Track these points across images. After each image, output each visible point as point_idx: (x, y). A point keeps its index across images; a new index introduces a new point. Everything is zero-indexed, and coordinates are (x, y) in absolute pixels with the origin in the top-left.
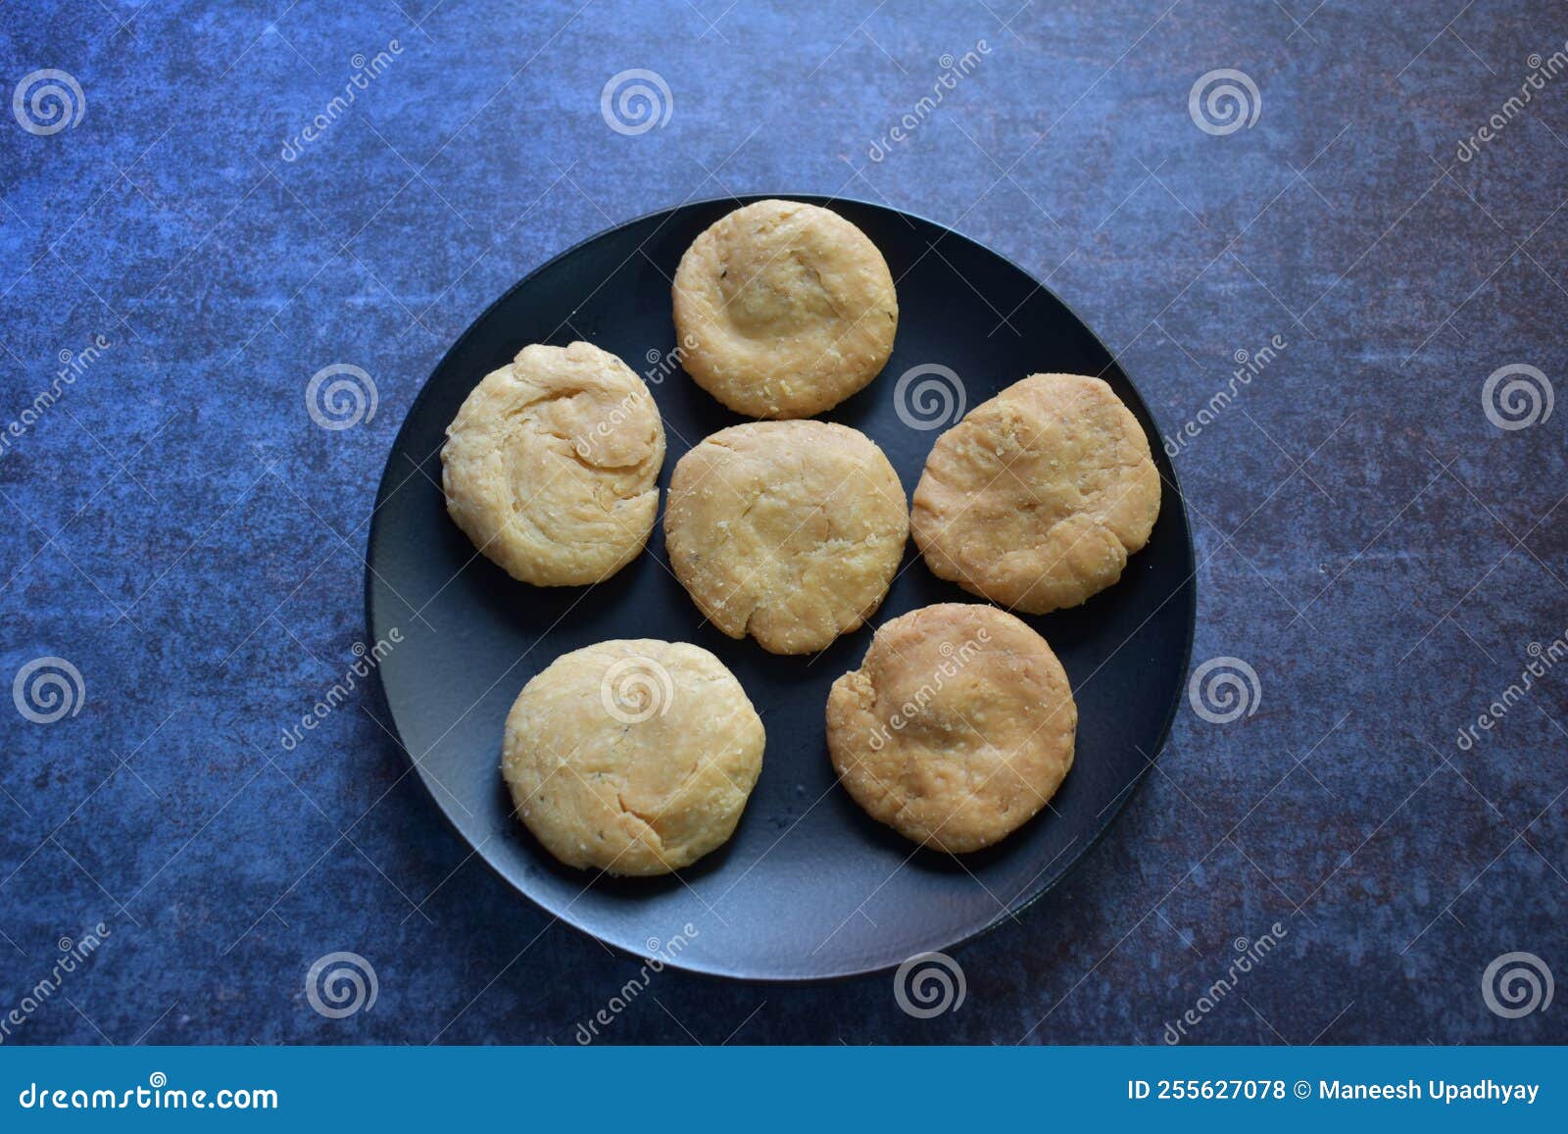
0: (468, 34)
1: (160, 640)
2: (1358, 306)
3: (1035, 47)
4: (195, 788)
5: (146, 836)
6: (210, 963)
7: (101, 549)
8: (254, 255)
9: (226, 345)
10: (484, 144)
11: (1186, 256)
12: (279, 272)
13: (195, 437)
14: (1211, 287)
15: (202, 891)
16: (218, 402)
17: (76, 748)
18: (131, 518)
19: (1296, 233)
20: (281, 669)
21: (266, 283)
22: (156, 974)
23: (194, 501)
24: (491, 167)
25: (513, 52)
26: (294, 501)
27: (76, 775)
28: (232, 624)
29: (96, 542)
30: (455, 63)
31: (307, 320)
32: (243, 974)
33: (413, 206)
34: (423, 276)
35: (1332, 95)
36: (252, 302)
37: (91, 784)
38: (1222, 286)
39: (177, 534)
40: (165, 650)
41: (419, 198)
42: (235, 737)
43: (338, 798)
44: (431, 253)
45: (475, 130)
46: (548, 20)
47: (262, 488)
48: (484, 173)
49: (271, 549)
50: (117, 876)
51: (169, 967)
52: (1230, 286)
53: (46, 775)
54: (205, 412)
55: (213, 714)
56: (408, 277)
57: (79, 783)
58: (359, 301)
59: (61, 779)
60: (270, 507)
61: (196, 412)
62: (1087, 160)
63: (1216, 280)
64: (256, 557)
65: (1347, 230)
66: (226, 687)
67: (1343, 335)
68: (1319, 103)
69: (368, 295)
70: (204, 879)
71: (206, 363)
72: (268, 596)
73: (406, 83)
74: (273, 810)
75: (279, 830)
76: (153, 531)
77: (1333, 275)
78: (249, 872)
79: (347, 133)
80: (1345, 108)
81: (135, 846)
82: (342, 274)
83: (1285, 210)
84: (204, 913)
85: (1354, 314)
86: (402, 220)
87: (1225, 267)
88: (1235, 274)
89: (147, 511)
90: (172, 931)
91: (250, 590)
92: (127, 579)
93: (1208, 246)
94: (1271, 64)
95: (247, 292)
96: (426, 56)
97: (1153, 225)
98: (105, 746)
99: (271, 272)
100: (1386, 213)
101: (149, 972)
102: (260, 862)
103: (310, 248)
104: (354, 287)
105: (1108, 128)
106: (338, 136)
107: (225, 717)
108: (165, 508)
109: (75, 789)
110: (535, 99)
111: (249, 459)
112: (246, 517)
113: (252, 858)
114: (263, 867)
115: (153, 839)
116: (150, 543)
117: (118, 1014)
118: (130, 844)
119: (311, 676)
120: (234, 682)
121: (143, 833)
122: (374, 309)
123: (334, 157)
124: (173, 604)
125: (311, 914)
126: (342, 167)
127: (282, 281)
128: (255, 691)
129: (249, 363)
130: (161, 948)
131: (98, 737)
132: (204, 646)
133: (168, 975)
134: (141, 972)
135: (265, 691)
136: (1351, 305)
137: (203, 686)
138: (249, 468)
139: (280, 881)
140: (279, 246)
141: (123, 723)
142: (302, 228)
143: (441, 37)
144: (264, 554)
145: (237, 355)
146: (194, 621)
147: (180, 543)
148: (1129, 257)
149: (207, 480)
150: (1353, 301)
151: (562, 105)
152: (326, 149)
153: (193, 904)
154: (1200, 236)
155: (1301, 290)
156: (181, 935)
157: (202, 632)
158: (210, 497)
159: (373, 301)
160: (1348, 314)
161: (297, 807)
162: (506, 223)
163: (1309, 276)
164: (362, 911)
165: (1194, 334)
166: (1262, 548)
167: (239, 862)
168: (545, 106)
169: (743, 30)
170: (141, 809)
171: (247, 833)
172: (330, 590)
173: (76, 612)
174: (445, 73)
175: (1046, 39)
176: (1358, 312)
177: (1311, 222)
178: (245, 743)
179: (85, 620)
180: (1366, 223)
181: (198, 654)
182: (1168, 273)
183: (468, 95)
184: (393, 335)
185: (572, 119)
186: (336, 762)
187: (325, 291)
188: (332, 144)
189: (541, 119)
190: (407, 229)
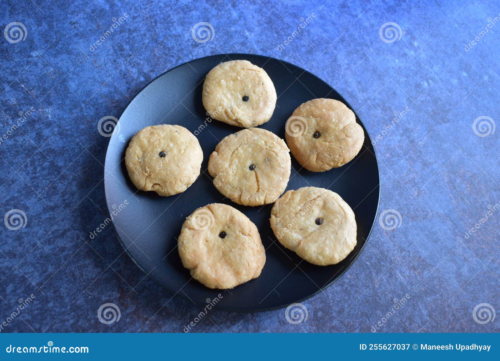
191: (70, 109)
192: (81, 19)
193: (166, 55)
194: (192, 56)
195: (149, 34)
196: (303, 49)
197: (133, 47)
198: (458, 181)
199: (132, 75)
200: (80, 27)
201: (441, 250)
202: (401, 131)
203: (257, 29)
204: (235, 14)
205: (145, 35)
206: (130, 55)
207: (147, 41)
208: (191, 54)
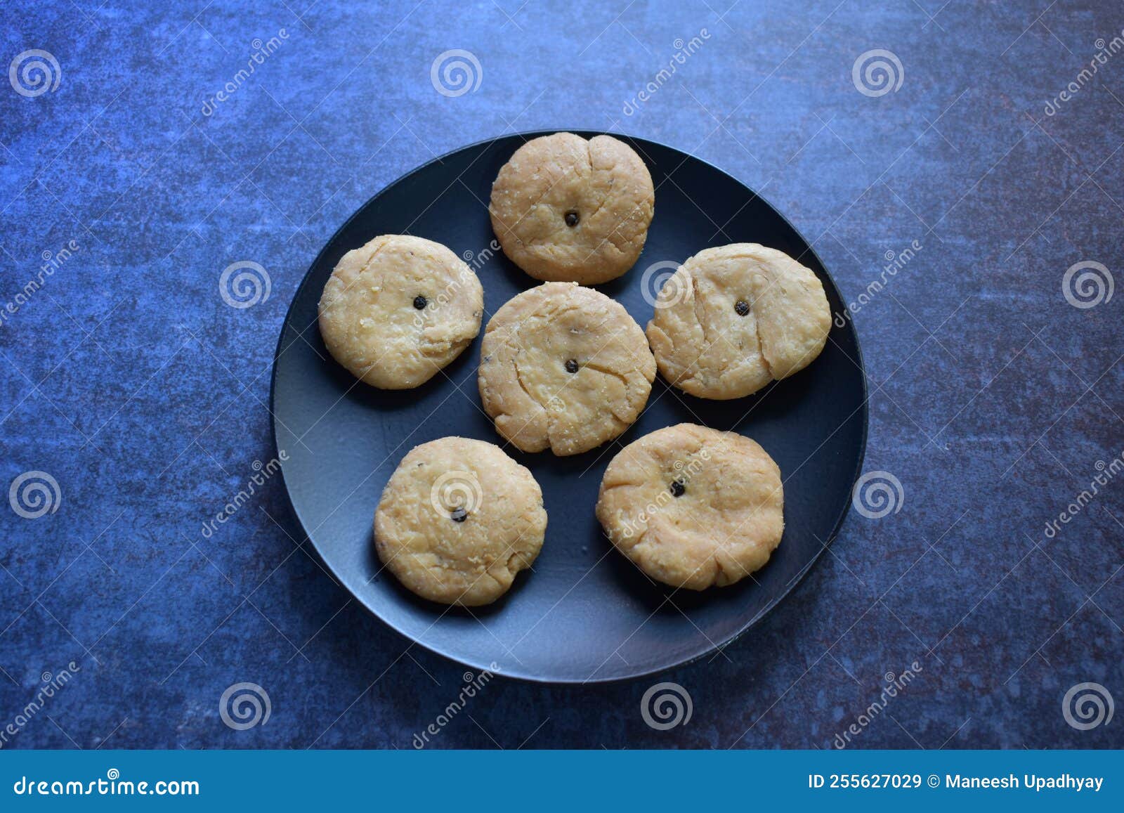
0: (346, 45)
1: (98, 463)
2: (978, 259)
3: (751, 68)
4: (116, 571)
5: (78, 605)
6: (118, 700)
7: (61, 396)
8: (184, 193)
9: (160, 255)
10: (353, 121)
11: (855, 219)
12: (201, 205)
13: (133, 320)
14: (872, 241)
15: (116, 647)
16: (152, 295)
17: (32, 538)
18: (83, 376)
19: (935, 206)
20: (184, 488)
21: (191, 213)
22: (78, 705)
23: (130, 365)
24: (356, 138)
25: (377, 58)
26: (201, 368)
27: (31, 558)
28: (151, 454)
29: (57, 392)
30: (336, 64)
31: (219, 240)
32: (142, 709)
33: (300, 163)
34: (304, 212)
35: (964, 110)
36: (181, 226)
37: (41, 566)
38: (880, 242)
39: (116, 388)
40: (101, 471)
41: (304, 157)
42: (147, 535)
43: (220, 584)
44: (311, 196)
45: (347, 112)
46: (404, 37)
47: (179, 358)
48: (352, 142)
49: (183, 401)
50: (55, 633)
51: (88, 702)
52: (886, 241)
53: (9, 557)
54: (141, 302)
55: (132, 519)
56: (294, 212)
57: (32, 564)
58: (257, 228)
59: (20, 560)
60: (184, 371)
61: (135, 302)
62: (785, 149)
63: (876, 237)
64: (171, 407)
65: (972, 204)
66: (143, 499)
67: (967, 279)
68: (954, 114)
69: (263, 224)
70: (118, 638)
71: (144, 268)
72: (178, 435)
73: (300, 77)
74: (173, 590)
75: (175, 605)
76: (99, 385)
77: (961, 236)
78: (151, 634)
79: (256, 110)
80: (973, 118)
81: (70, 612)
82: (246, 209)
83: (927, 189)
84: (116, 663)
85: (975, 265)
86: (291, 173)
87: (883, 228)
88: (890, 233)
89: (95, 371)
90: (93, 675)
91: (166, 430)
92: (78, 419)
93: (870, 212)
94: (920, 86)
95: (177, 218)
96: (315, 59)
97: (831, 196)
98: (53, 538)
99: (195, 205)
100: (1001, 193)
101: (73, 704)
102: (159, 628)
103: (224, 189)
104: (254, 218)
105: (801, 127)
106: (250, 112)
107: (142, 521)
108: (109, 369)
109: (29, 568)
110: (391, 91)
111: (171, 336)
112: (166, 378)
113: (154, 624)
114: (162, 632)
115: (83, 607)
116: (96, 394)
117: (50, 734)
118: (66, 610)
119: (206, 494)
120: (150, 496)
121: (76, 602)
122: (268, 235)
123: (246, 126)
124: (109, 437)
125: (193, 667)
126: (251, 134)
127: (203, 212)
128: (164, 503)
129: (174, 268)
130: (83, 687)
131: (49, 531)
132: (130, 469)
133: (88, 707)
134: (67, 704)
135: (171, 503)
136: (973, 258)
137: (127, 498)
138: (170, 343)
139: (173, 642)
140: (202, 188)
141: (68, 522)
142: (220, 175)
143: (327, 46)
144: (178, 405)
145: (166, 262)
146: (124, 450)
147: (117, 395)
148: (813, 218)
149: (140, 350)
150: (975, 255)
151: (410, 96)
152: (240, 121)
153: (109, 656)
154: (865, 205)
155: (938, 246)
156: (98, 679)
157: (129, 459)
158: (141, 362)
159: (267, 228)
160: (972, 264)
161: (189, 589)
162: (365, 177)
163: (944, 237)
164: (231, 667)
165: (859, 276)
166: (904, 430)
167: (144, 626)
168: (398, 96)
169: (542, 49)
170: (76, 584)
171: (152, 606)
172: (223, 432)
173: (39, 440)
174: (328, 71)
175: (759, 62)
176: (979, 263)
177: (946, 198)
178: (154, 541)
179: (45, 447)
180: (986, 201)
181: (126, 475)
182: (841, 231)
183: (344, 87)
184: (279, 253)
185: (417, 106)
186: (219, 557)
187: (233, 220)
188: (245, 117)
189: (395, 105)
190: (295, 179)
191: (219, 662)
192: (6, 538)
193: (208, 406)
194: (242, 357)
195: (135, 416)
196: (358, 147)
197: (147, 464)
198: (763, 52)
199: (213, 498)
200: (26, 548)
201: (870, 152)
202: (622, 83)
203: (257, 205)
204: (198, 227)
205: (133, 425)
206: (163, 479)
207: (150, 429)
208: (236, 356)
